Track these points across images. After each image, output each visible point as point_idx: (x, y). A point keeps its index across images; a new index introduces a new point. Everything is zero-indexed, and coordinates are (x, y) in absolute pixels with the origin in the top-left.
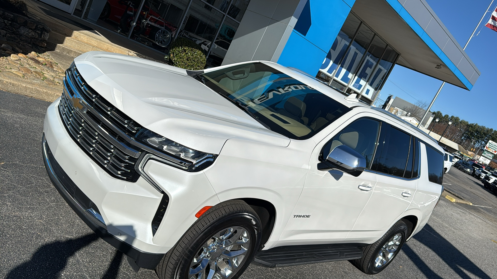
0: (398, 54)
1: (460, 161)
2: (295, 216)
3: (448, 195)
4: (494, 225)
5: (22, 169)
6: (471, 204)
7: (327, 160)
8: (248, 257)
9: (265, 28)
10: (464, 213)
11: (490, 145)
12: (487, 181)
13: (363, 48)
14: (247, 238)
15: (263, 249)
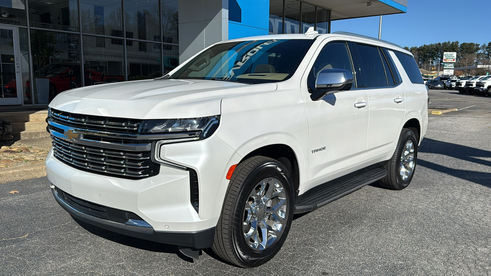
0: (329, 10)
1: (428, 82)
2: (313, 151)
3: (433, 111)
4: (485, 117)
5: (47, 233)
6: (456, 110)
7: (317, 88)
8: (289, 205)
9: (203, 31)
10: (454, 118)
11: (447, 56)
12: (460, 86)
13: (297, 21)
14: (280, 188)
15: (299, 195)
